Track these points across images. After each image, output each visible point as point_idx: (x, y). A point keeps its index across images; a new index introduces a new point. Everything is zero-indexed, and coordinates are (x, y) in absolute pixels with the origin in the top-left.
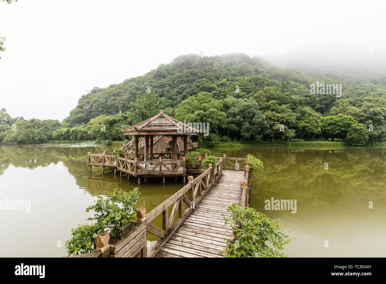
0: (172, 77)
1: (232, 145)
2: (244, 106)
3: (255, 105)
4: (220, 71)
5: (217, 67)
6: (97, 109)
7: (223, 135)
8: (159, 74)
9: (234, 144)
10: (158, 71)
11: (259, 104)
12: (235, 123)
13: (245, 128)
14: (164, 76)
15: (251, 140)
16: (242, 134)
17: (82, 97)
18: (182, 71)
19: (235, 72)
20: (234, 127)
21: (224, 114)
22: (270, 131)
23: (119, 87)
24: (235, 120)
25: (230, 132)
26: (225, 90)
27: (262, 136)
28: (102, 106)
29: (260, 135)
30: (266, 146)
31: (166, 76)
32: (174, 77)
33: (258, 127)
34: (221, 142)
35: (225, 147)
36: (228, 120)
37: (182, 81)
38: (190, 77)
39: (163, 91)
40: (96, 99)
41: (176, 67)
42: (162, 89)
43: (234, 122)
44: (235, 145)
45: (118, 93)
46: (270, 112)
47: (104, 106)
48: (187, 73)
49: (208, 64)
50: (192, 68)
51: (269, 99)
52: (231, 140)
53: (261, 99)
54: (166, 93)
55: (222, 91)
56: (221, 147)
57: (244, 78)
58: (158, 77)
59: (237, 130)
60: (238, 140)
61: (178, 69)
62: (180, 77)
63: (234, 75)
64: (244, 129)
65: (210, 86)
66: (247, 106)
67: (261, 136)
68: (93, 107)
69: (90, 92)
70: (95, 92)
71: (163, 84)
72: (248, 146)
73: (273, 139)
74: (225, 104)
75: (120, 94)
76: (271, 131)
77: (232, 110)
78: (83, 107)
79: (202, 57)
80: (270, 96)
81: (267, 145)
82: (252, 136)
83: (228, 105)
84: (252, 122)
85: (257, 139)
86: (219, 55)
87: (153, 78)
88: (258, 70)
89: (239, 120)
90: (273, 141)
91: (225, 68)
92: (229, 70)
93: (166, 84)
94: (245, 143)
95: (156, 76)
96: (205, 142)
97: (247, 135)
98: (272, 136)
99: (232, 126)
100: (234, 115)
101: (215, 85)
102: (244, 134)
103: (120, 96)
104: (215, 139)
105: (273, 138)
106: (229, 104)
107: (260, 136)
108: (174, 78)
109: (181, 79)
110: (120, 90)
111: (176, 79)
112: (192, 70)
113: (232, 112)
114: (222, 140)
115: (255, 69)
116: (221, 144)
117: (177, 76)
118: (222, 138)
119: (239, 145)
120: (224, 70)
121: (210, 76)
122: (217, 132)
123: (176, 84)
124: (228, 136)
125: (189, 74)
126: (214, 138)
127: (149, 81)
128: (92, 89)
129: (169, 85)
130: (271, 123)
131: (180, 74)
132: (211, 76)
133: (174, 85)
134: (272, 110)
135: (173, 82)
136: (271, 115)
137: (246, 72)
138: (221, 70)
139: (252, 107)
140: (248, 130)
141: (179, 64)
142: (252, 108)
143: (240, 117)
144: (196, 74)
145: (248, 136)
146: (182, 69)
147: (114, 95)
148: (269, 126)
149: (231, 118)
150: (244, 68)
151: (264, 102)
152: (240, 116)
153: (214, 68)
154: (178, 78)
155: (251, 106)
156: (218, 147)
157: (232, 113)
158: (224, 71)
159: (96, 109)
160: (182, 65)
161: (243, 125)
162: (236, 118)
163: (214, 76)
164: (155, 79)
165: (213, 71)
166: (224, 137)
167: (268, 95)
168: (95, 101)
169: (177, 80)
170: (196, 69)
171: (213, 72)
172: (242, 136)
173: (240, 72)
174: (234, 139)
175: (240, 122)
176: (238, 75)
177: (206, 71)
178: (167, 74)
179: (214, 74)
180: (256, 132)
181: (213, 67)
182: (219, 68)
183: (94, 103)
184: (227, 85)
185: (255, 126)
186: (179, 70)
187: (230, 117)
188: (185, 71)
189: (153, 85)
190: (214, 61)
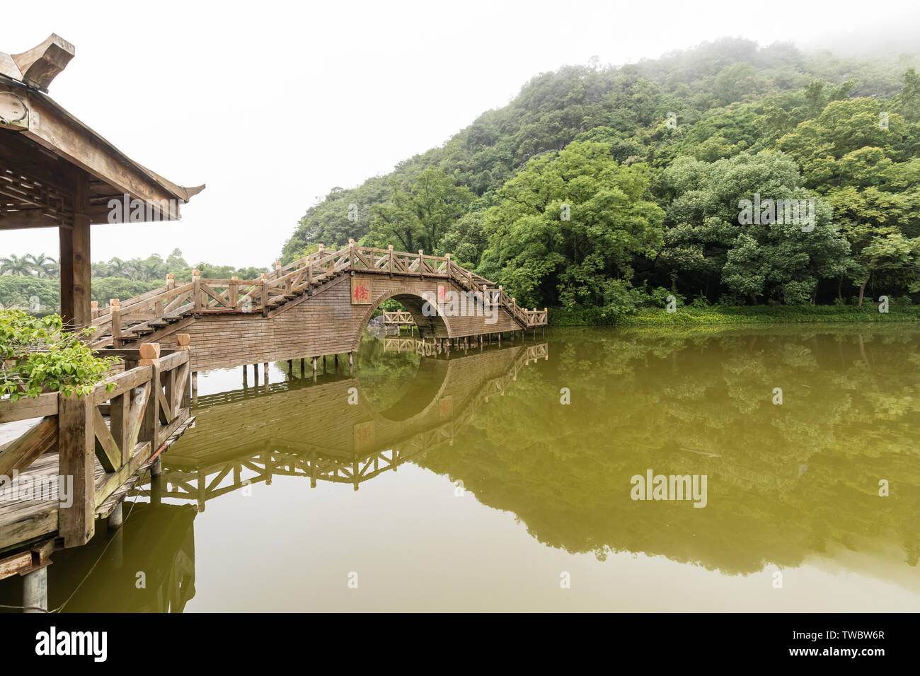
0: (512, 137)
1: (687, 320)
2: (736, 177)
3: (784, 168)
4: (652, 102)
5: (646, 90)
6: (333, 235)
7: (653, 285)
8: (477, 135)
9: (695, 315)
10: (474, 128)
11: (801, 167)
12: (700, 242)
13: (739, 258)
14: (489, 140)
15: (763, 300)
16: (728, 279)
17: (307, 212)
18: (539, 118)
19: (706, 96)
20: (696, 255)
21: (652, 209)
22: (851, 262)
23: (385, 181)
24: (700, 231)
25: (681, 273)
26: (667, 149)
27: (814, 284)
28: (343, 228)
29: (804, 279)
30: (829, 322)
31: (497, 138)
32: (516, 137)
33: (795, 252)
34: (645, 310)
35: (660, 324)
36: (671, 232)
37: (537, 146)
38: (560, 130)
39: (485, 178)
40: (332, 212)
41: (523, 110)
42: (482, 173)
43: (694, 241)
44: (701, 319)
45: (380, 196)
46: (851, 191)
47: (346, 228)
48: (552, 120)
49: (617, 87)
50: (565, 104)
51: (844, 144)
52: (685, 301)
53: (809, 148)
54: (493, 180)
55: (658, 152)
56: (643, 324)
57: (736, 107)
58: (476, 144)
59: (706, 267)
60: (713, 300)
61: (529, 114)
62: (532, 134)
63: (701, 107)
64: (735, 262)
65: (617, 144)
66: (748, 176)
67: (810, 284)
68: (325, 233)
69: (324, 199)
70: (333, 199)
71: (488, 158)
72: (750, 324)
73: (861, 297)
74: (663, 183)
75: (384, 198)
76: (856, 265)
77: (689, 200)
78: (305, 234)
79: (598, 70)
80: (851, 133)
81: (836, 317)
82: (769, 284)
83: (675, 185)
84: (769, 235)
85: (792, 294)
86: (651, 58)
87: (463, 147)
88: (791, 80)
89: (715, 232)
90: (861, 302)
91: (672, 90)
92: (684, 94)
93: (494, 159)
94: (739, 313)
95: (469, 142)
96: (587, 311)
97: (746, 280)
98: (857, 283)
99: (687, 255)
100: (697, 216)
101: (635, 142)
102: (736, 277)
103: (382, 202)
104: (620, 298)
105: (862, 292)
106: (679, 180)
107: (805, 284)
108: (518, 140)
109: (536, 140)
110: (384, 188)
111: (522, 141)
112: (566, 109)
113: (689, 207)
114: (649, 304)
115: (777, 79)
116: (646, 315)
117: (524, 134)
118: (650, 294)
119: (717, 317)
120: (669, 95)
121: (621, 121)
122: (630, 272)
123: (522, 155)
124: (673, 287)
125: (557, 123)
126: (616, 295)
127: (451, 156)
128: (328, 192)
129: (503, 160)
130: (857, 233)
131: (533, 126)
132: (623, 118)
133: (516, 160)
134: (862, 185)
135: (514, 152)
136: (856, 201)
137: (746, 89)
138: (657, 98)
139: (769, 177)
140: (753, 261)
141: (532, 99)
142: (772, 182)
143: (718, 219)
144: (579, 119)
145: (753, 285)
146: (538, 112)
147: (371, 201)
148: (849, 244)
149: (682, 228)
150: (737, 78)
151: (823, 157)
152: (721, 216)
153: (636, 96)
154: (527, 137)
155: (766, 174)
156: (633, 325)
157: (688, 210)
158: (667, 99)
159: (329, 238)
160: (540, 101)
161: (731, 247)
162: (702, 224)
163: (634, 118)
164: (469, 149)
165: (630, 104)
166: (655, 291)
167: (839, 133)
168: (330, 218)
169: (526, 144)
170: (579, 106)
171: (630, 108)
172: (726, 286)
173: (720, 94)
174: (695, 297)
175: (718, 236)
176: (715, 104)
177: (609, 108)
178: (497, 133)
179: (634, 114)
180: (786, 271)
181: (632, 94)
182: (651, 92)
183: (327, 223)
184: (675, 136)
185: (786, 247)
186: (529, 116)
187: (681, 221)
188: (545, 117)
189: (460, 165)
190: (635, 76)
